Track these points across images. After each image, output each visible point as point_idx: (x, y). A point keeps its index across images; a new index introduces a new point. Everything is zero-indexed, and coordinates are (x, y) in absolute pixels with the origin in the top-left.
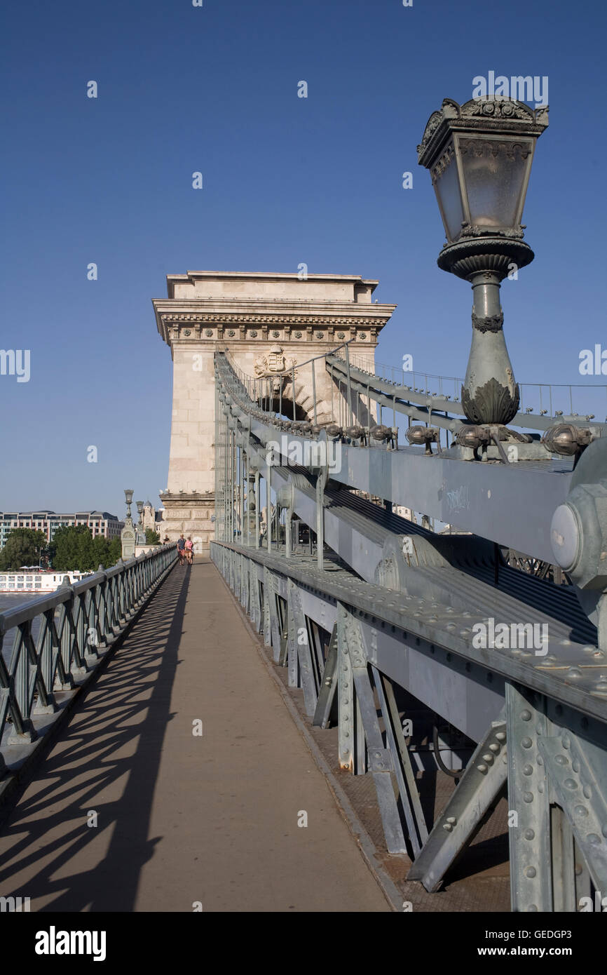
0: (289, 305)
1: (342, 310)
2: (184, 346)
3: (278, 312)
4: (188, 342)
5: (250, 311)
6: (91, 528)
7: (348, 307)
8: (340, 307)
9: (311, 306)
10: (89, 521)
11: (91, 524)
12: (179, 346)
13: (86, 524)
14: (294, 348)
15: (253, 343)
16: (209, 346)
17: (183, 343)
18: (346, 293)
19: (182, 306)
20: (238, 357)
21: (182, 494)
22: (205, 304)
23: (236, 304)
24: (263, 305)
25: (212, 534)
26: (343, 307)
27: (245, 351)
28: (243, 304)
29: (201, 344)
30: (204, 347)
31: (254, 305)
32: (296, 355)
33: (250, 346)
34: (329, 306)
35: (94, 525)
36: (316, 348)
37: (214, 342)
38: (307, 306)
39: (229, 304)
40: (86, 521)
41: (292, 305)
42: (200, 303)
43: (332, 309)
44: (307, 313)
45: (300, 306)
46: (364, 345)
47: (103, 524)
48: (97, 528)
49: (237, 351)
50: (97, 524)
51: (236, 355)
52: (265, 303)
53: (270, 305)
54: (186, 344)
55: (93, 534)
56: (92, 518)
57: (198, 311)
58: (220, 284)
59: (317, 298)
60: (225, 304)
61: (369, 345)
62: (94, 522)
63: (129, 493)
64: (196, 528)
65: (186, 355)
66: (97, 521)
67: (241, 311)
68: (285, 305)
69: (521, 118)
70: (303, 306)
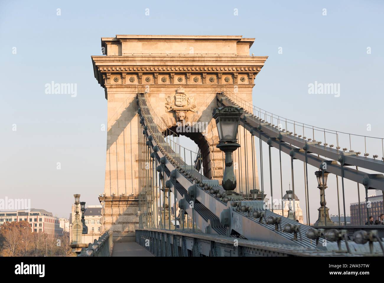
0: (190, 59)
1: (228, 61)
2: (115, 90)
3: (182, 64)
4: (118, 86)
5: (162, 64)
6: (30, 223)
7: (233, 59)
8: (227, 59)
9: (206, 59)
10: (29, 217)
11: (31, 220)
12: (111, 90)
13: (26, 220)
14: (194, 89)
15: (164, 86)
16: (133, 89)
17: (114, 88)
18: (231, 49)
19: (113, 61)
20: (154, 97)
21: (113, 197)
22: (130, 59)
23: (151, 59)
24: (172, 59)
25: (138, 225)
26: (229, 59)
27: (158, 92)
28: (157, 59)
29: (127, 87)
30: (129, 89)
31: (165, 59)
32: (196, 94)
33: (162, 88)
34: (219, 59)
35: (33, 220)
36: (210, 89)
37: (136, 86)
38: (203, 59)
39: (146, 59)
40: (26, 217)
41: (192, 59)
42: (126, 59)
43: (221, 61)
44: (203, 64)
45: (198, 59)
46: (244, 86)
47: (41, 220)
48: (36, 223)
49: (153, 92)
50: (36, 220)
51: (152, 95)
52: (172, 58)
53: (176, 59)
54: (116, 88)
55: (32, 228)
56: (31, 215)
57: (124, 64)
58: (140, 44)
59: (210, 52)
60: (144, 59)
61: (248, 86)
62: (33, 218)
63: (77, 196)
64: (125, 221)
65: (117, 96)
66: (36, 217)
67: (155, 64)
68: (187, 59)
69: (236, 112)
70: (200, 59)
